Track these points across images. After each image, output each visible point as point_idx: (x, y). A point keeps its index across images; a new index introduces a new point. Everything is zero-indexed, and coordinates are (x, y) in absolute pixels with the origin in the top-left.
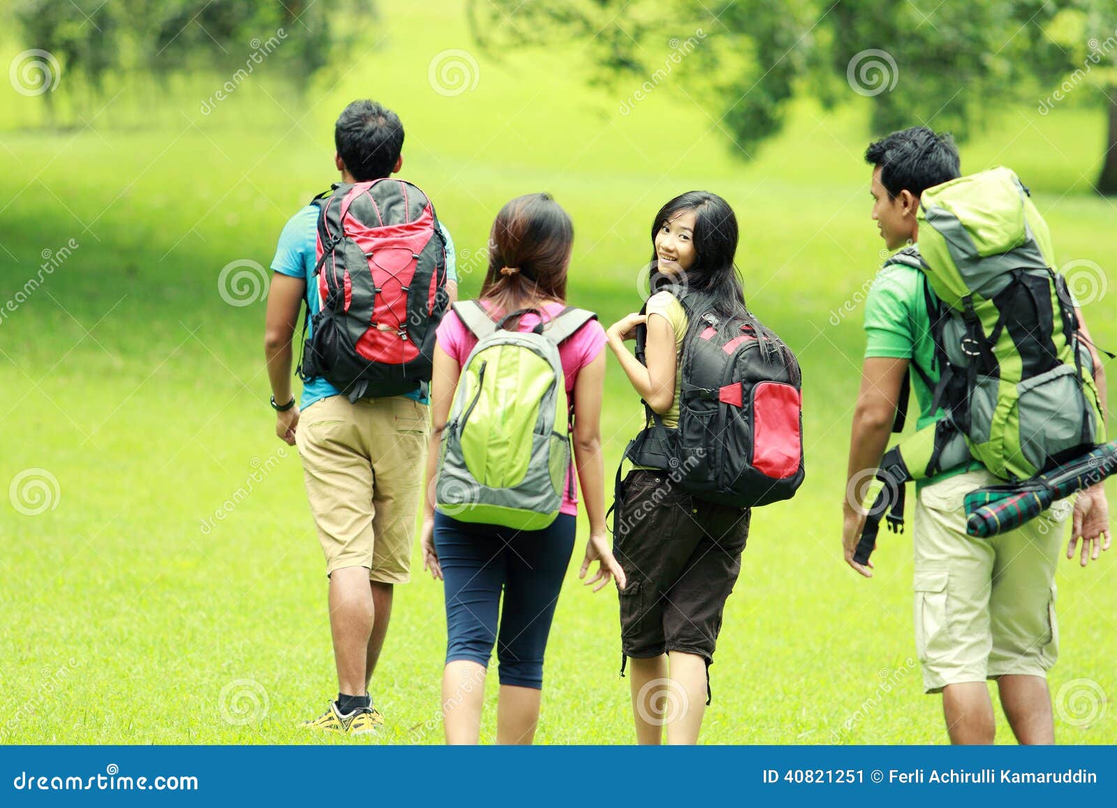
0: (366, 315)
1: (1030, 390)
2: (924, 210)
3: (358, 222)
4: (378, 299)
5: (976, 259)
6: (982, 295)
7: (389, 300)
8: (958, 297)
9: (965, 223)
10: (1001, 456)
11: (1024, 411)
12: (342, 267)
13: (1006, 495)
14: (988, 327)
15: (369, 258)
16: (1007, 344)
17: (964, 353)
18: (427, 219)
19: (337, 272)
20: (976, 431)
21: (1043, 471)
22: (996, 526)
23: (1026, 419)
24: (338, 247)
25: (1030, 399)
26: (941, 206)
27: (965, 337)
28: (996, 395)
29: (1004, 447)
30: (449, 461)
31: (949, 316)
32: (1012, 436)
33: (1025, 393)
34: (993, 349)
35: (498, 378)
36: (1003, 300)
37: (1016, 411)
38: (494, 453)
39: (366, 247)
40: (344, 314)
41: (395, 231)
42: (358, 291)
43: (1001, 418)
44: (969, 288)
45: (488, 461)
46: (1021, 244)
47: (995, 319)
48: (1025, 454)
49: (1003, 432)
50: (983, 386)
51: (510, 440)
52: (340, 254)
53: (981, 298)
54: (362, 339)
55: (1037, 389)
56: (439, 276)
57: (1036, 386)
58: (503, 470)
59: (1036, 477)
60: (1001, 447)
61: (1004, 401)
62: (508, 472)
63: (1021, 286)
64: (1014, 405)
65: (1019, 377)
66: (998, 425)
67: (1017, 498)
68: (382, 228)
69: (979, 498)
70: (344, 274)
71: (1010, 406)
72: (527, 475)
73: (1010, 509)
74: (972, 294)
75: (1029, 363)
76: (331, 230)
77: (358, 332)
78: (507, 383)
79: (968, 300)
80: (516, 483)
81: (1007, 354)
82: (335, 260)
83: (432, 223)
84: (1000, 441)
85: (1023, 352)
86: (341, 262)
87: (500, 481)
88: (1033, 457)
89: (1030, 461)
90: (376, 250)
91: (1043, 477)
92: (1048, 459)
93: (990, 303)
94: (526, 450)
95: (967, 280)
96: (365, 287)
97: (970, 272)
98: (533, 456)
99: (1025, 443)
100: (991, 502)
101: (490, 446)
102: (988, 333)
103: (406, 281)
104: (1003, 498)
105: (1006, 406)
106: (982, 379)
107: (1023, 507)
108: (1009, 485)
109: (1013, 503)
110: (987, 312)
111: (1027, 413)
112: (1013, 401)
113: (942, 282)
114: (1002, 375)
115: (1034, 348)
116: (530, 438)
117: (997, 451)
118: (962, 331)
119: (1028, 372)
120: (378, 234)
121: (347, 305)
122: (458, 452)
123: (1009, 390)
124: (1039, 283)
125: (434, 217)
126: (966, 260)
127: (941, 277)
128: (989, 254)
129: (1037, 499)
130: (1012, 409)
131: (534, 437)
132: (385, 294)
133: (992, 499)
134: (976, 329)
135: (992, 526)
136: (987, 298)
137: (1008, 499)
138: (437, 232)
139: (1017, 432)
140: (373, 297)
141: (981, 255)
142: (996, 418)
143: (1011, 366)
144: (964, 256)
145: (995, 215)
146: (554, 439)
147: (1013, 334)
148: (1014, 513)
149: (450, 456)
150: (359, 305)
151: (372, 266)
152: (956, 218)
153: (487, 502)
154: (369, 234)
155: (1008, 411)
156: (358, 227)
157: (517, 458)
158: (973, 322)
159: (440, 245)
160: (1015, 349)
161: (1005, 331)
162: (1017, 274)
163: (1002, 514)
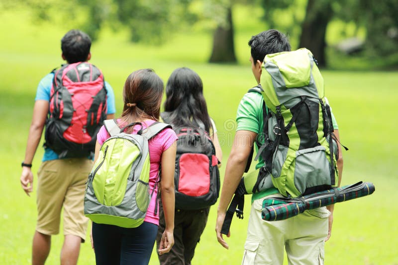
0: (69, 120)
1: (302, 155)
2: (265, 63)
3: (69, 80)
4: (74, 114)
5: (284, 88)
6: (285, 107)
7: (80, 114)
8: (274, 106)
9: (281, 70)
10: (285, 185)
11: (298, 164)
12: (60, 99)
13: (283, 202)
14: (286, 122)
15: (72, 96)
16: (294, 132)
17: (274, 133)
18: (100, 81)
19: (58, 101)
20: (275, 172)
21: (304, 195)
22: (275, 216)
23: (298, 168)
24: (60, 91)
25: (301, 159)
26: (272, 61)
27: (275, 126)
28: (286, 155)
29: (286, 180)
30: (88, 193)
31: (271, 116)
32: (290, 176)
33: (299, 156)
34: (288, 133)
35: (112, 153)
36: (295, 110)
37: (294, 164)
38: (108, 189)
39: (71, 91)
40: (59, 120)
41: (85, 85)
42: (66, 110)
43: (287, 166)
44: (280, 102)
45: (105, 193)
46: (307, 84)
47: (290, 119)
48: (295, 185)
49: (287, 173)
50: (281, 150)
51: (116, 183)
52: (60, 93)
53: (285, 108)
54: (66, 131)
55: (305, 155)
56: (103, 107)
57: (305, 153)
58: (112, 197)
59: (300, 197)
60: (285, 180)
61: (289, 158)
62: (114, 198)
63: (304, 104)
64: (293, 160)
65: (298, 148)
66: (285, 169)
67: (288, 204)
68: (79, 83)
69: (269, 202)
70: (61, 102)
71: (292, 161)
72: (123, 200)
73: (283, 209)
74: (281, 105)
75: (304, 142)
76: (58, 83)
77: (64, 128)
78: (116, 156)
79: (279, 108)
80: (118, 204)
81: (294, 137)
82: (57, 96)
83: (102, 83)
84: (285, 177)
85: (302, 136)
86: (60, 97)
87: (111, 203)
88: (299, 188)
89: (297, 188)
90: (76, 92)
91: (303, 197)
92: (307, 189)
93: (289, 111)
94: (123, 188)
95: (280, 98)
96: (70, 108)
97: (281, 94)
98: (127, 191)
99: (296, 179)
100: (274, 204)
101: (106, 186)
102: (286, 125)
103: (88, 108)
104: (281, 204)
105: (289, 161)
106: (281, 147)
107: (290, 209)
108: (286, 199)
109: (285, 207)
110: (287, 115)
111: (299, 165)
112: (293, 159)
113: (268, 99)
114: (290, 146)
115: (306, 135)
116: (126, 183)
117: (283, 182)
118: (275, 123)
119: (303, 146)
120: (77, 86)
121: (61, 116)
122: (92, 189)
123: (292, 154)
124: (314, 105)
125: (103, 81)
126: (279, 88)
127: (268, 96)
128: (291, 87)
129: (298, 207)
130: (292, 162)
131: (128, 182)
132: (78, 112)
133: (275, 203)
134: (281, 122)
135: (272, 215)
136: (288, 109)
137: (284, 204)
138: (104, 88)
139: (293, 174)
140: (72, 113)
141: (287, 86)
142: (284, 166)
143: (295, 142)
144: (279, 86)
145: (297, 69)
146: (139, 183)
147: (298, 127)
148: (284, 211)
149: (89, 191)
150: (66, 116)
151: (73, 99)
152: (278, 67)
153: (105, 213)
154: (73, 85)
155: (290, 163)
156: (69, 82)
157: (119, 192)
158: (280, 119)
159: (105, 93)
160: (298, 135)
161: (294, 125)
162: (303, 98)
163: (278, 210)
